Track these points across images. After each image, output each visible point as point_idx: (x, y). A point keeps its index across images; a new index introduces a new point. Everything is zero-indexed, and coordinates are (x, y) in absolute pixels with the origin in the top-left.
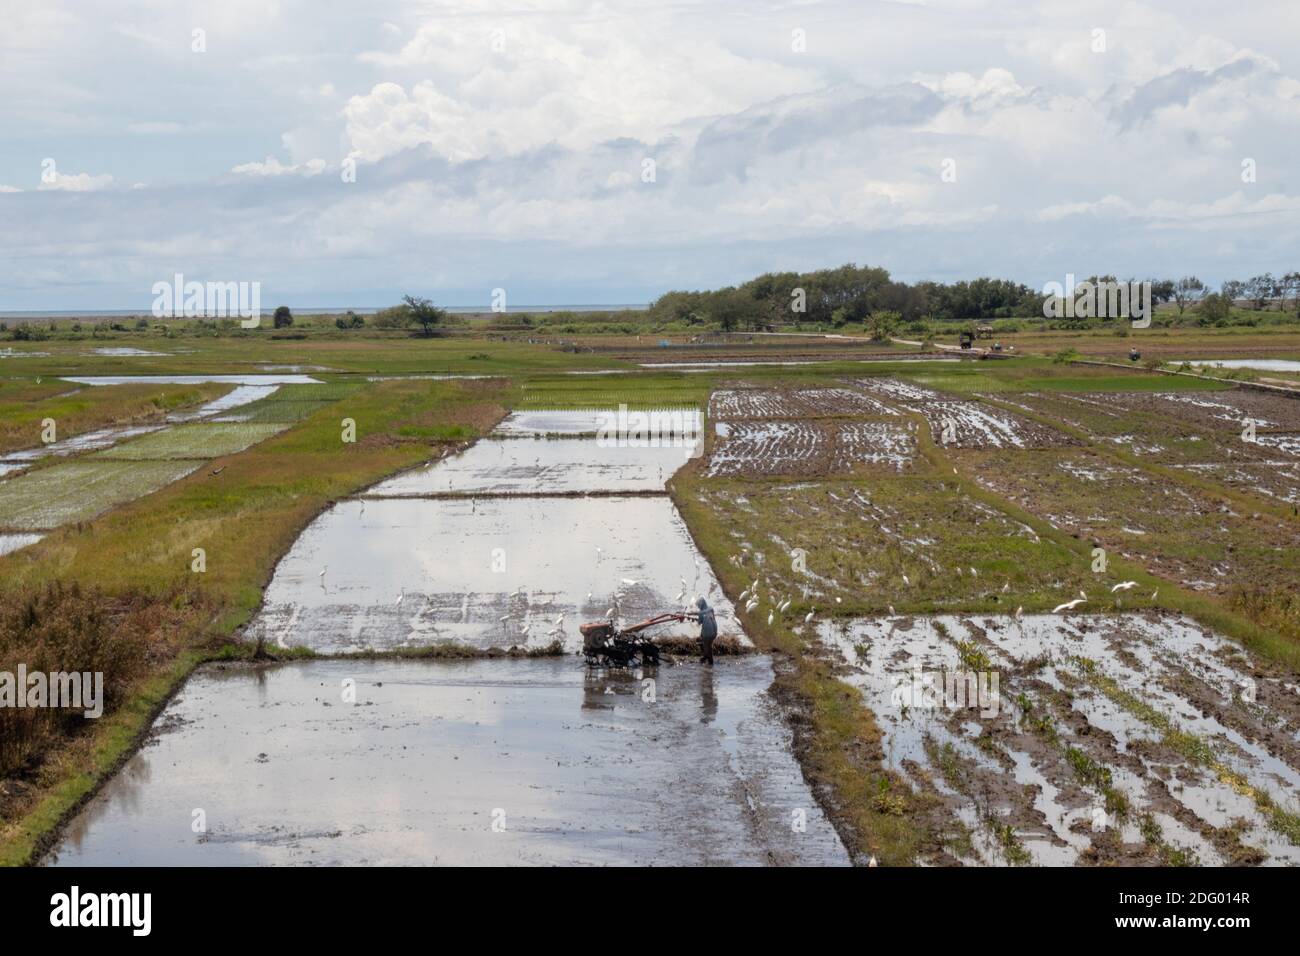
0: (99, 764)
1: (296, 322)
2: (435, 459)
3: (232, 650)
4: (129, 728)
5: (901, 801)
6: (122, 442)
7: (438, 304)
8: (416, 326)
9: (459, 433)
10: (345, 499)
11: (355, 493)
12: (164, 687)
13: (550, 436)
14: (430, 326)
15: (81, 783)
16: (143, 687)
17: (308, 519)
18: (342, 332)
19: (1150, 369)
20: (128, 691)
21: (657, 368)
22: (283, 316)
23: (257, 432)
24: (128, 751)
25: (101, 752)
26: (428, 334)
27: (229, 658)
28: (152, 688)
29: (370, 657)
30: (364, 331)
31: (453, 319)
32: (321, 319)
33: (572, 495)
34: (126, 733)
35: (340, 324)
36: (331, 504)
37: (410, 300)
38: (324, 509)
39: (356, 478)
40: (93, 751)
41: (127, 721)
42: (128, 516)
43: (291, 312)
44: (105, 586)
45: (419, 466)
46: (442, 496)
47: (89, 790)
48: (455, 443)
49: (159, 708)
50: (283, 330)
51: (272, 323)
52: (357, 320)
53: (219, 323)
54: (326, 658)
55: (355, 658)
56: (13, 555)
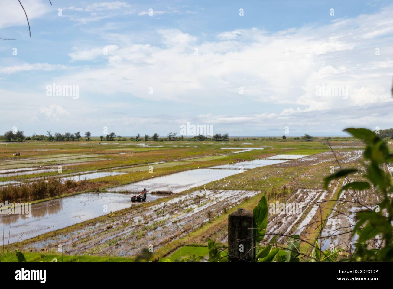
1: (287, 138)
6: (194, 159)
7: (311, 135)
8: (307, 139)
14: (309, 139)
18: (295, 140)
22: (284, 137)
26: (309, 141)
30: (299, 140)
31: (316, 138)
32: (292, 138)
35: (295, 139)
37: (305, 134)
43: (286, 137)
50: (284, 140)
51: (282, 138)
52: (298, 138)
53: (273, 138)
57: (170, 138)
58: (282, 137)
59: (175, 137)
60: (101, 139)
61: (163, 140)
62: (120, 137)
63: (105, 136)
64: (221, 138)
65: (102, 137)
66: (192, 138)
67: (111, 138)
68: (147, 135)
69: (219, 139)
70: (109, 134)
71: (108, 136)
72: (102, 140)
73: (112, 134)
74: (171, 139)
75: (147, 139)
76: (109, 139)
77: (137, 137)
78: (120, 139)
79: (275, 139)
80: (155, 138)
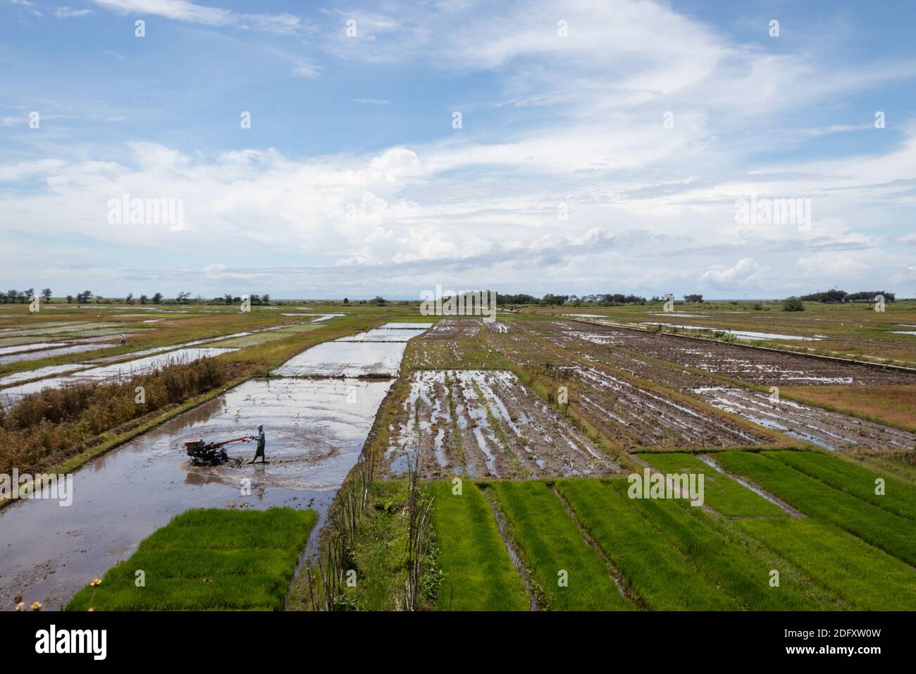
0: (201, 400)
1: (349, 302)
2: (357, 333)
3: (261, 375)
5: (396, 411)
6: (282, 328)
7: (384, 298)
8: (379, 304)
9: (367, 327)
10: (326, 342)
11: (333, 340)
12: (236, 383)
13: (391, 329)
14: (382, 303)
17: (312, 346)
18: (361, 305)
19: (552, 315)
20: (225, 383)
22: (346, 300)
23: (319, 326)
26: (382, 306)
27: (259, 377)
28: (230, 384)
29: (297, 377)
30: (366, 305)
31: (389, 302)
32: (356, 302)
33: (383, 342)
35: (361, 303)
36: (321, 343)
37: (378, 297)
38: (318, 344)
39: (329, 337)
42: (267, 345)
43: (349, 300)
44: (243, 359)
45: (350, 335)
46: (350, 341)
48: (366, 330)
49: (232, 388)
50: (346, 304)
52: (365, 302)
53: (330, 302)
54: (285, 377)
55: (293, 377)
56: (227, 353)
57: (178, 300)
59: (188, 298)
60: (67, 301)
61: (170, 303)
62: (101, 298)
63: (75, 296)
64: (258, 300)
65: (70, 299)
66: (212, 301)
67: (84, 299)
68: (144, 295)
69: (256, 303)
70: (82, 292)
71: (80, 296)
72: (69, 303)
73: (87, 293)
74: (182, 301)
75: (143, 300)
76: (82, 301)
77: (129, 299)
78: (99, 301)
80: (157, 300)
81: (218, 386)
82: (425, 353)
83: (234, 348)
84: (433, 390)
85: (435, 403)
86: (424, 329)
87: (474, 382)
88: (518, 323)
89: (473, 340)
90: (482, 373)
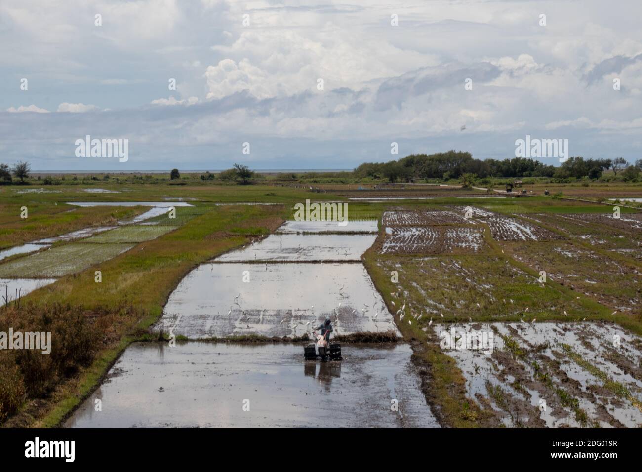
0: (82, 392)
1: (181, 177)
2: (248, 244)
3: (147, 337)
4: (96, 374)
5: (474, 414)
6: (96, 234)
7: (251, 168)
8: (240, 179)
9: (260, 231)
10: (204, 263)
11: (209, 260)
12: (114, 354)
13: (304, 233)
14: (246, 179)
15: (73, 401)
16: (104, 354)
17: (186, 273)
18: (204, 182)
19: (599, 203)
20: (97, 356)
21: (357, 200)
22: (175, 174)
23: (162, 230)
24: (96, 385)
25: (83, 386)
26: (246, 183)
27: (145, 340)
28: (107, 355)
29: (215, 341)
30: (214, 181)
31: (258, 176)
32: (194, 175)
33: (315, 262)
34: (95, 377)
35: (203, 178)
36: (197, 266)
37: (237, 166)
38: (193, 268)
39: (209, 253)
40: (79, 385)
41: (96, 371)
43: (179, 172)
45: (240, 247)
46: (251, 262)
47: (76, 404)
48: (258, 236)
49: (111, 365)
50: (174, 181)
51: (169, 177)
52: (211, 176)
53: (144, 177)
54: (193, 341)
55: (207, 341)
56: (41, 289)
58: (170, 172)
64: (6, 175)
79: (151, 177)
81: (87, 361)
82: (415, 284)
83: (41, 278)
84: (501, 368)
85: (528, 396)
86: (367, 233)
87: (567, 348)
88: (543, 218)
89: (481, 255)
90: (565, 330)
